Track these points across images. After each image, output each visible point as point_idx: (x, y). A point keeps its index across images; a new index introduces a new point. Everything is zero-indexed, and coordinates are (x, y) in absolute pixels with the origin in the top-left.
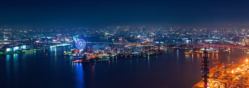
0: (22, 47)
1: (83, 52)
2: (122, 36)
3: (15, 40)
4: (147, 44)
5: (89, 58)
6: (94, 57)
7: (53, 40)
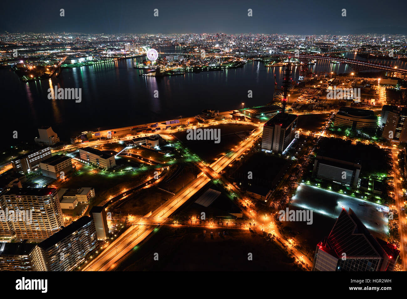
0: (87, 59)
1: (156, 64)
2: (199, 46)
3: (78, 51)
4: (226, 55)
5: (162, 71)
6: (168, 69)
7: (121, 50)
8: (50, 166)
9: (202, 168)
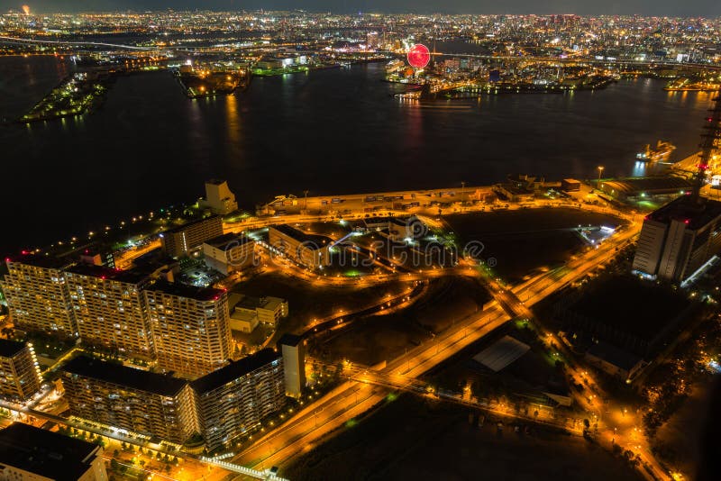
0: (297, 60)
1: (423, 76)
2: (515, 40)
3: (283, 45)
4: (574, 62)
5: (435, 90)
6: (446, 87)
7: (360, 46)
8: (218, 251)
9: (495, 291)
